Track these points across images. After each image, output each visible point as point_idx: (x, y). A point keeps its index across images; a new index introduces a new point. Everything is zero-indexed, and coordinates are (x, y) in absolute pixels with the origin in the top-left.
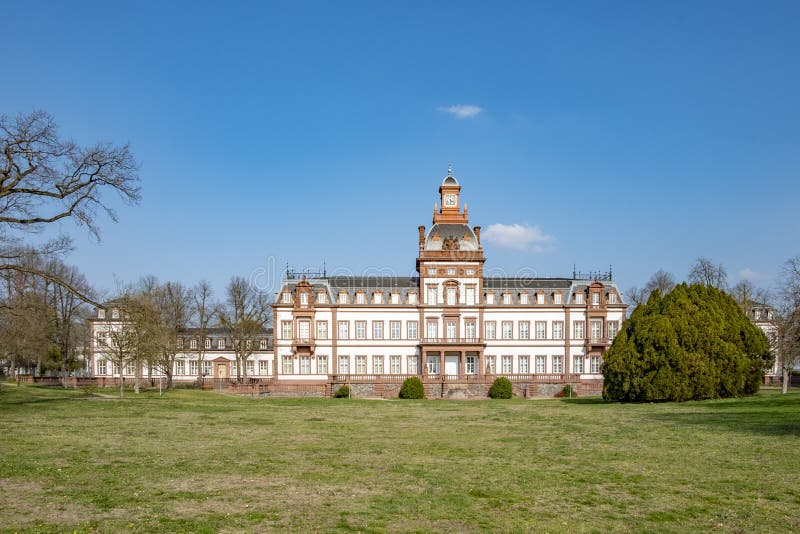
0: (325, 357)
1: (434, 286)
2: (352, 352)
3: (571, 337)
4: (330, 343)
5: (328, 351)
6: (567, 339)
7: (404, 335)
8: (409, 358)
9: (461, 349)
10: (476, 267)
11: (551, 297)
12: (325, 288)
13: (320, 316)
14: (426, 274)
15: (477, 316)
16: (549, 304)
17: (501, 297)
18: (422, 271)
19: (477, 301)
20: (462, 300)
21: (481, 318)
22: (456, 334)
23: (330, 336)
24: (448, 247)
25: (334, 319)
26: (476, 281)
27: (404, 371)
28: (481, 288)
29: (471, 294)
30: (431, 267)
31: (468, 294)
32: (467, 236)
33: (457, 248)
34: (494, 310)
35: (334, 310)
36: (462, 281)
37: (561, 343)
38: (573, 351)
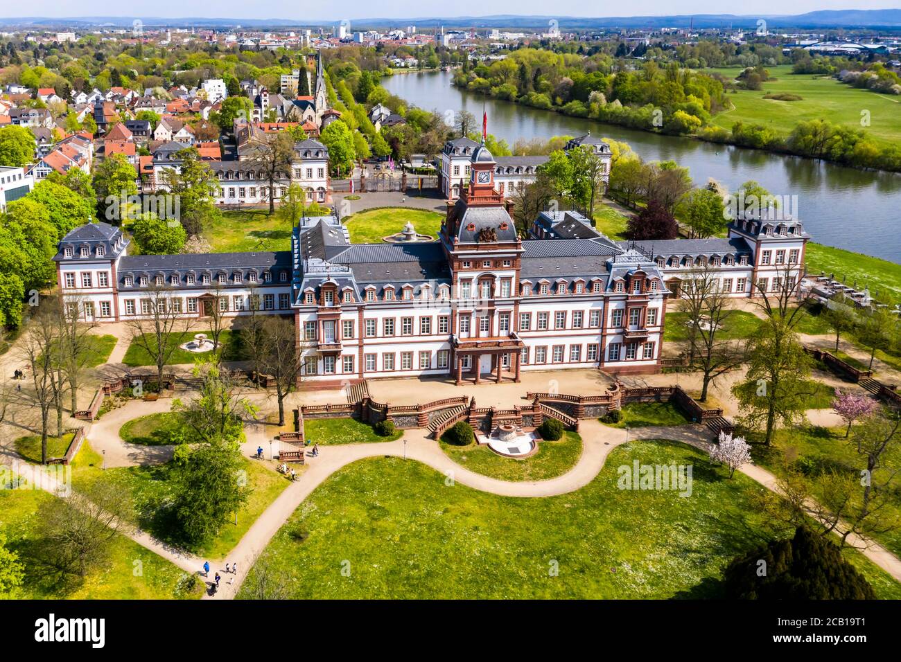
0: (351, 358)
1: (467, 281)
2: (379, 350)
3: (609, 326)
4: (356, 342)
5: (355, 351)
6: (604, 328)
7: (434, 330)
8: (439, 352)
9: (497, 348)
10: (514, 259)
11: (590, 286)
12: (351, 284)
13: (345, 316)
14: (460, 267)
15: (512, 308)
16: (587, 294)
17: (537, 288)
18: (456, 264)
19: (513, 294)
20: (497, 293)
21: (516, 310)
22: (489, 328)
23: (356, 335)
24: (484, 239)
25: (361, 317)
26: (512, 273)
27: (434, 365)
28: (517, 280)
29: (506, 286)
30: (467, 262)
31: (503, 287)
32: (505, 225)
33: (493, 240)
34: (529, 301)
35: (361, 309)
36: (498, 274)
37: (598, 331)
38: (610, 340)
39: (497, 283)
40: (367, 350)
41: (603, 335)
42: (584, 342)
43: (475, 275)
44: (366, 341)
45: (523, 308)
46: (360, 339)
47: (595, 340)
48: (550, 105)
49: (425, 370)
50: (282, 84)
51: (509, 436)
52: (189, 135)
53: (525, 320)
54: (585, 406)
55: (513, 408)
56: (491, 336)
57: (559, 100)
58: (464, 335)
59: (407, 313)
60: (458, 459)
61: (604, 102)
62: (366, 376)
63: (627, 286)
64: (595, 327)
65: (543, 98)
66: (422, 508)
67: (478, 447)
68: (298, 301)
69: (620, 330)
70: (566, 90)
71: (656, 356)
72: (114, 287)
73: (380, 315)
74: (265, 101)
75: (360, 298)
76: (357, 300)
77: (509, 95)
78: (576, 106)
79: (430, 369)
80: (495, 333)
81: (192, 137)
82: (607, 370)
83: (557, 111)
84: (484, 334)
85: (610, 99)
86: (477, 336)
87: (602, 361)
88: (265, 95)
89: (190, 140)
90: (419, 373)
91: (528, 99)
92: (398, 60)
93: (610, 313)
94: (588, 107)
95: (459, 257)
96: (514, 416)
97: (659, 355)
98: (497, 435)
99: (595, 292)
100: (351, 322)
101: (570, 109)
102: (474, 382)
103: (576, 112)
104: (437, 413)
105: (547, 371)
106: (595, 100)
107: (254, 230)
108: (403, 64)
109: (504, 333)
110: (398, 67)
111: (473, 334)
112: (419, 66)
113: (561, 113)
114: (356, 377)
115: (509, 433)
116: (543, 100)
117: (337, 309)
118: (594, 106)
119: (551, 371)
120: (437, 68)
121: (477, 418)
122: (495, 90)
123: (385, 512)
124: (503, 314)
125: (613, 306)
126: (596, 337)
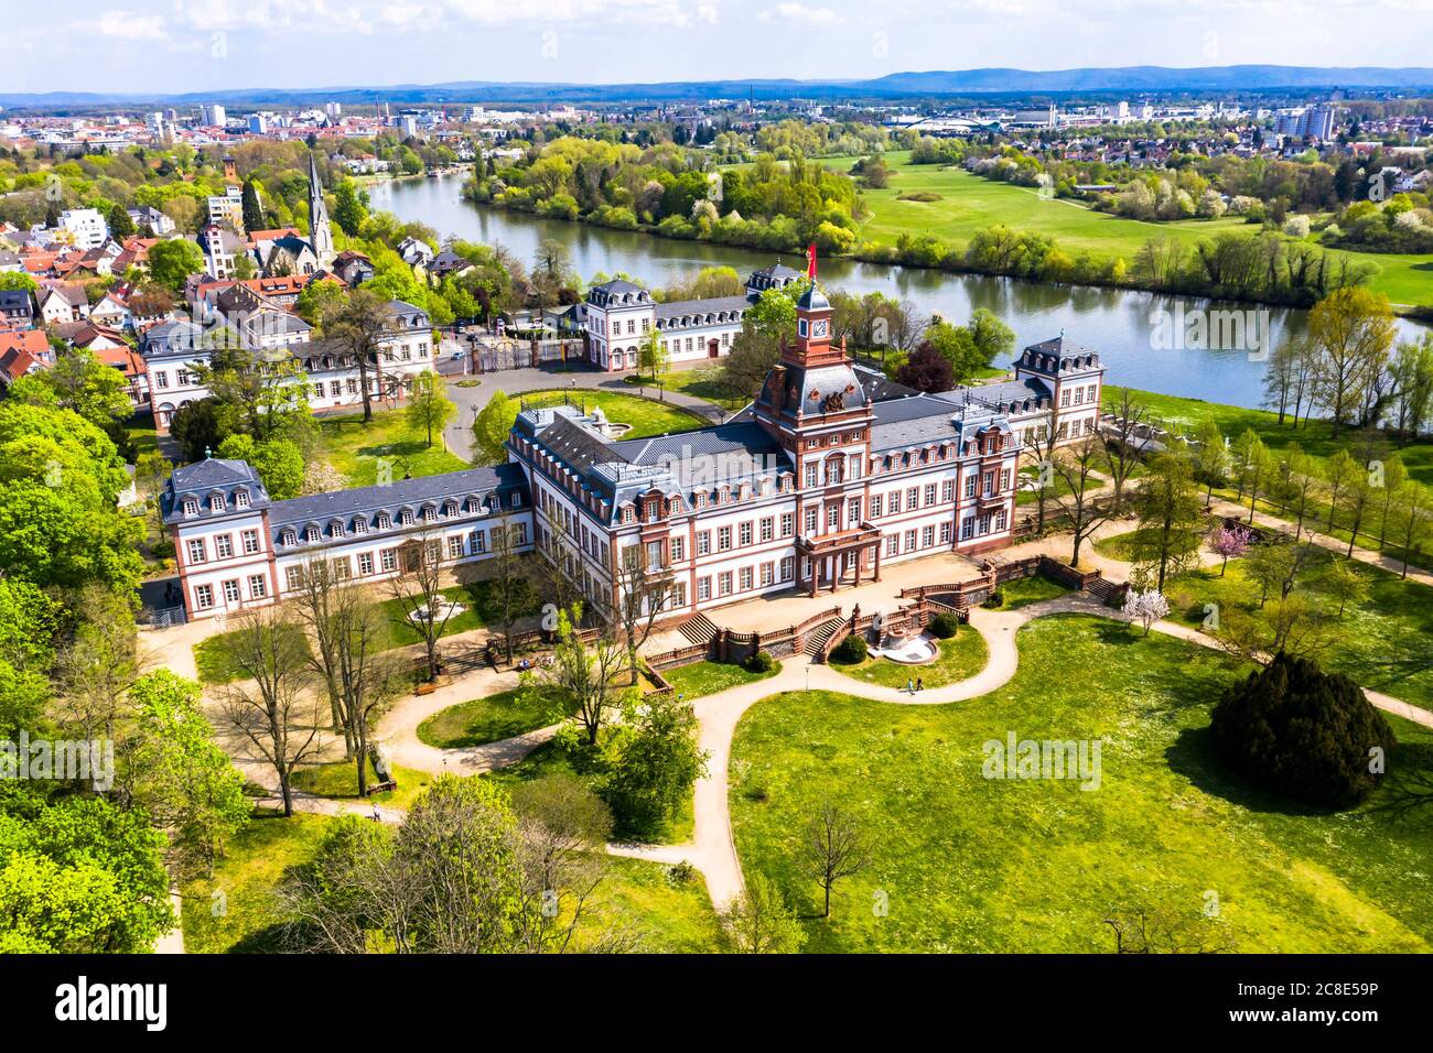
0: (681, 586)
1: (813, 464)
2: (714, 571)
3: (962, 497)
4: (688, 564)
5: (686, 577)
6: (958, 501)
7: (777, 533)
8: (783, 561)
9: (856, 543)
10: (864, 429)
11: (942, 451)
12: (676, 489)
13: (675, 533)
14: (805, 449)
15: (862, 491)
16: (940, 462)
17: (888, 462)
18: (801, 445)
19: (863, 474)
20: (846, 476)
21: (867, 492)
22: (837, 520)
23: (687, 556)
24: (828, 410)
25: (691, 530)
26: (862, 448)
27: (778, 579)
28: (868, 456)
29: (856, 464)
30: (812, 440)
31: (853, 466)
32: (852, 388)
33: (841, 408)
34: (881, 480)
35: (691, 520)
36: (848, 451)
37: (952, 506)
38: (963, 514)
39: (847, 462)
40: (700, 573)
41: (957, 511)
42: (937, 521)
43: (822, 455)
44: (698, 562)
45: (874, 490)
46: (692, 560)
47: (948, 517)
48: (635, 224)
49: (768, 586)
50: (212, 212)
51: (902, 642)
52: (119, 309)
53: (877, 504)
54: (966, 593)
55: (898, 610)
56: (840, 530)
57: (648, 215)
58: (811, 534)
59: (745, 517)
60: (862, 676)
61: (715, 215)
62: (700, 606)
63: (981, 447)
64: (948, 501)
65: (624, 214)
66: (867, 735)
67: (874, 662)
68: (613, 521)
69: (974, 501)
70: (653, 200)
71: (1008, 527)
72: (269, 551)
73: (712, 525)
74: (216, 242)
75: (689, 506)
76: (686, 509)
77: (567, 212)
78: (676, 222)
79: (773, 584)
80: (845, 527)
81: (126, 312)
82: (960, 551)
83: (648, 232)
84: (832, 529)
85: (724, 209)
86: (826, 534)
87: (955, 541)
88: (215, 234)
89: (121, 318)
90: (762, 592)
91: (601, 216)
92: (355, 163)
93: (964, 482)
94: (695, 222)
95: (805, 435)
96: (902, 619)
97: (1012, 523)
98: (887, 645)
99: (949, 459)
100: (681, 539)
101: (669, 227)
102: (832, 590)
103: (680, 231)
104: (811, 634)
105: (901, 564)
106: (703, 212)
107: (360, 446)
108: (364, 170)
109: (854, 525)
110: (356, 175)
111: (821, 532)
112: (392, 170)
113: (657, 234)
115: (901, 638)
116: (626, 217)
117: (665, 524)
118: (704, 221)
119: (904, 562)
120: (420, 173)
121: (864, 629)
122: (543, 206)
123: (834, 750)
124: (857, 500)
125: (967, 472)
126: (949, 514)
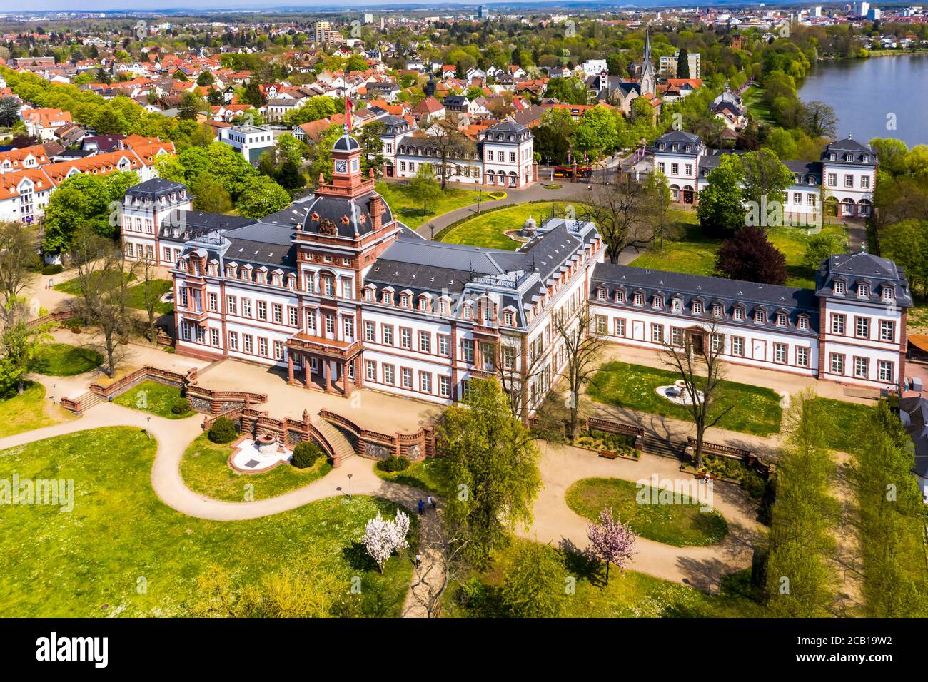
0: (216, 331)
1: (310, 274)
2: (240, 330)
3: (459, 357)
4: (219, 317)
5: (218, 325)
6: (454, 360)
7: (286, 320)
12: (217, 257)
13: (207, 288)
14: (303, 259)
15: (354, 313)
17: (379, 296)
18: (299, 254)
19: (354, 297)
20: (338, 293)
21: (358, 315)
22: (334, 330)
23: (220, 310)
24: (323, 232)
25: (223, 293)
26: (351, 274)
29: (346, 286)
30: (308, 252)
31: (345, 287)
34: (372, 309)
35: (222, 284)
36: (338, 272)
37: (448, 361)
38: (461, 375)
39: (338, 282)
40: (230, 327)
41: (454, 369)
42: (436, 371)
43: (317, 269)
44: (228, 318)
46: (223, 315)
47: (446, 372)
49: (279, 361)
51: (264, 448)
53: (370, 329)
54: (366, 441)
55: (281, 419)
56: (336, 339)
58: (311, 332)
59: (261, 297)
62: (230, 353)
64: (445, 355)
67: (225, 449)
69: (471, 366)
73: (239, 294)
75: (223, 273)
76: (219, 275)
79: (283, 361)
80: (341, 338)
84: (330, 335)
86: (323, 338)
88: (604, 77)
90: (274, 363)
93: (458, 343)
95: (302, 247)
96: (277, 428)
100: (213, 295)
102: (305, 386)
109: (348, 339)
111: (319, 334)
114: (221, 352)
115: (265, 444)
121: (250, 420)
124: (347, 318)
125: (461, 334)
126: (447, 369)
